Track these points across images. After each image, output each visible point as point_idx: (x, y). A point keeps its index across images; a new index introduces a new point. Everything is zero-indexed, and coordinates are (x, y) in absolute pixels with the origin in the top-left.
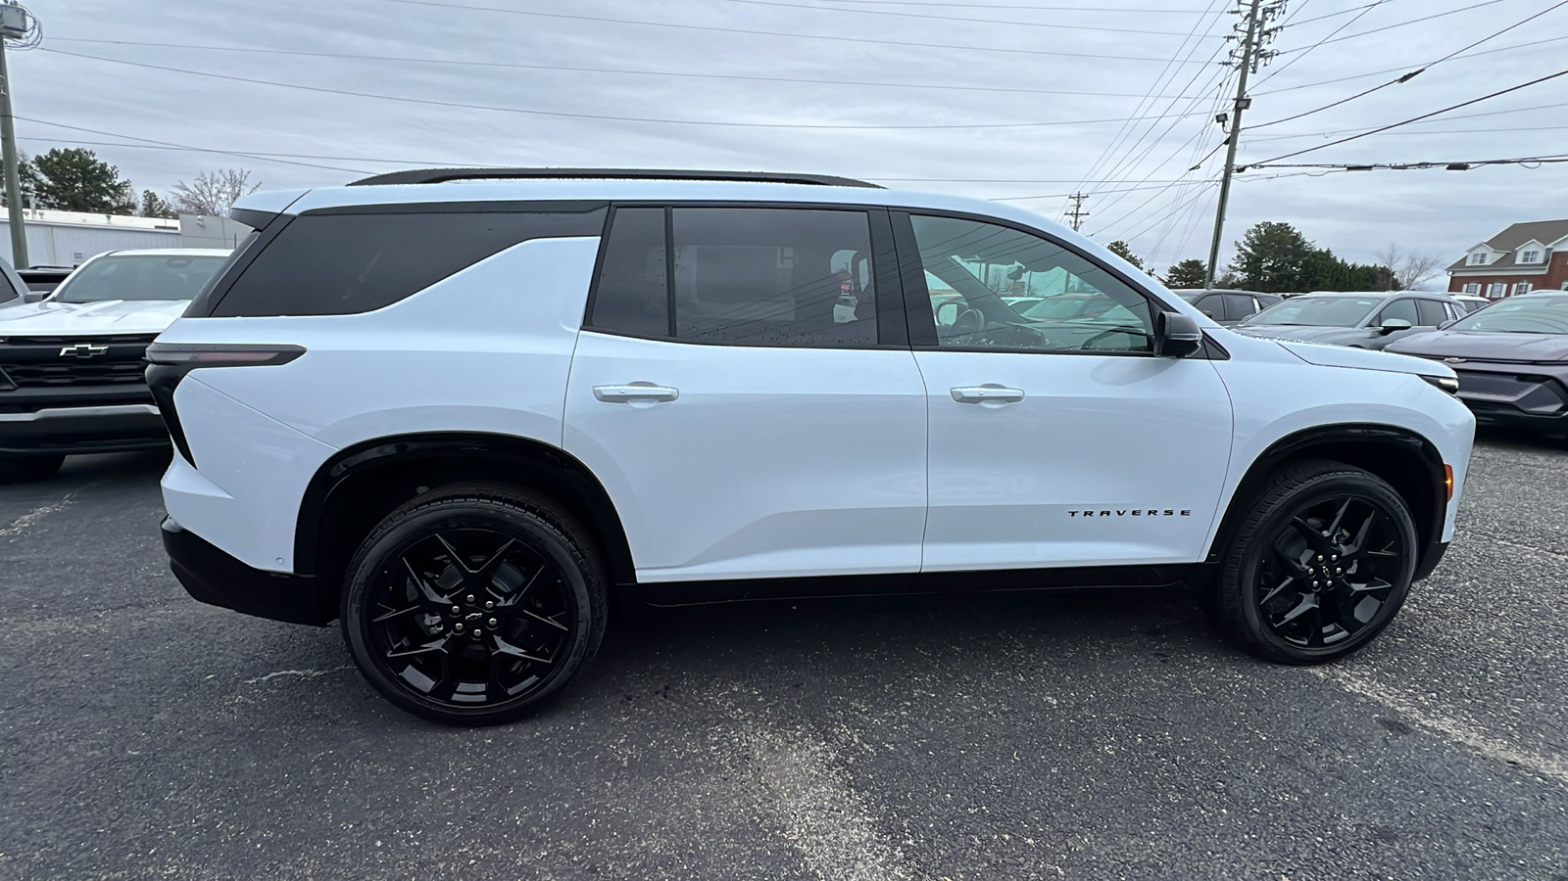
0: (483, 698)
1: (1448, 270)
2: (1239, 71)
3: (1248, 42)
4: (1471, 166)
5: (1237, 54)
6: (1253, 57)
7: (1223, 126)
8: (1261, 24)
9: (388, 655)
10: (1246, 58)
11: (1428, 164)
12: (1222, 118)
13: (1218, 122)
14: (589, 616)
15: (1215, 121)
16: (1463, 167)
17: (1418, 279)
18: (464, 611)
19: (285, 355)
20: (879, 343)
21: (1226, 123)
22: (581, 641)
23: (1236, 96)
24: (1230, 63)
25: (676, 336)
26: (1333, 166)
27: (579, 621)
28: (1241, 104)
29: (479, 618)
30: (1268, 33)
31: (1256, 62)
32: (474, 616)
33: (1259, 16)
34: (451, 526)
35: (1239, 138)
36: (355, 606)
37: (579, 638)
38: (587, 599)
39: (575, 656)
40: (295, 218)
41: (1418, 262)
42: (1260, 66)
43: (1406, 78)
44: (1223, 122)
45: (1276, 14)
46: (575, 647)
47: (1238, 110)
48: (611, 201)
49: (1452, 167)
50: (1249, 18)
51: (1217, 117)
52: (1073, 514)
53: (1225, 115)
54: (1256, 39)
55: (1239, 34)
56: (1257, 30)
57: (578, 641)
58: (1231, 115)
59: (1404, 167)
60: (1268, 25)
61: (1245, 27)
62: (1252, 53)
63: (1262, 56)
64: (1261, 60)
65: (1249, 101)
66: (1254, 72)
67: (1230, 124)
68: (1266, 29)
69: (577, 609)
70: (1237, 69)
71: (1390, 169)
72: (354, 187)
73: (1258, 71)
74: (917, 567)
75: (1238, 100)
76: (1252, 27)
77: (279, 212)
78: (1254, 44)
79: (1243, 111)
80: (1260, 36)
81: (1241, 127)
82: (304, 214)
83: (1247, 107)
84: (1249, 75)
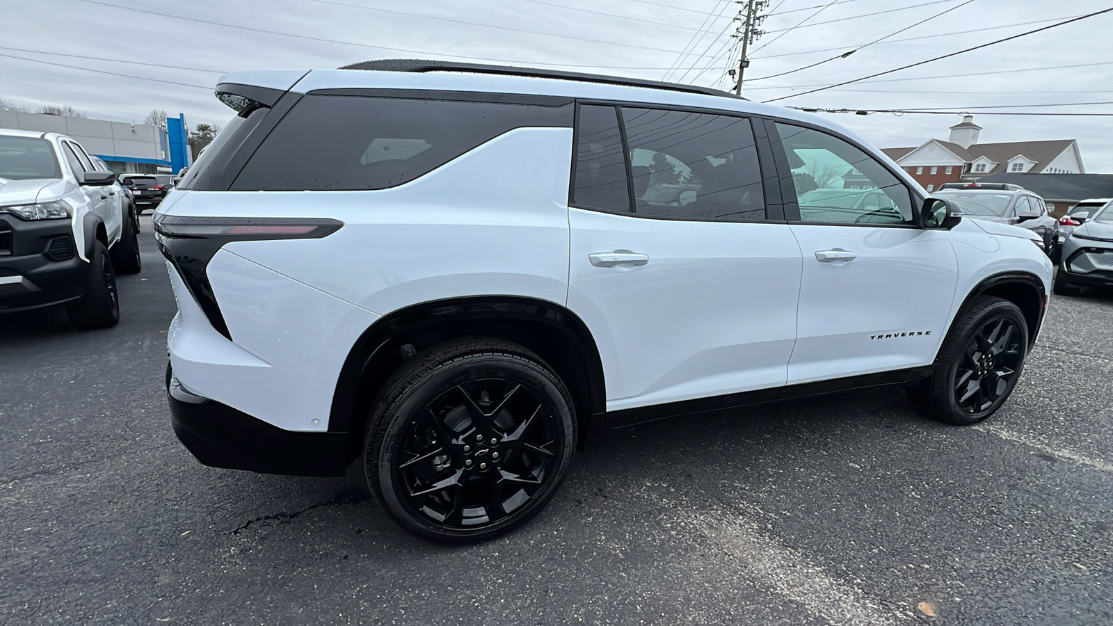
0: (486, 519)
1: (843, 177)
2: (742, 42)
3: (747, 23)
4: (869, 112)
5: (741, 31)
6: (750, 33)
7: (733, 78)
8: (755, 12)
9: (412, 495)
10: (746, 34)
11: (846, 110)
12: (732, 73)
13: (730, 74)
14: (571, 442)
15: (728, 74)
16: (864, 113)
17: (828, 182)
18: (474, 448)
19: (325, 228)
20: (766, 218)
21: (735, 76)
22: (565, 463)
23: (740, 59)
24: (737, 36)
25: (635, 212)
26: (796, 108)
27: (564, 447)
28: (744, 64)
29: (486, 453)
30: (758, 18)
31: (752, 37)
32: (483, 452)
33: (754, 7)
34: (472, 378)
35: (743, 87)
36: (387, 456)
37: (564, 460)
38: (571, 428)
39: (559, 475)
40: (302, 96)
41: (828, 172)
42: (754, 39)
43: (847, 54)
44: (733, 75)
45: (764, 6)
46: (561, 468)
47: (742, 68)
48: (576, 99)
49: (859, 113)
50: (748, 7)
51: (729, 71)
52: (873, 337)
53: (734, 70)
54: (751, 22)
55: (742, 17)
56: (752, 16)
57: (562, 463)
58: (738, 71)
59: (834, 111)
60: (759, 14)
61: (745, 13)
62: (749, 32)
63: (755, 33)
64: (754, 36)
65: (748, 62)
66: (751, 44)
67: (737, 76)
68: (758, 15)
69: (564, 437)
70: (740, 40)
71: (826, 112)
72: (345, 70)
73: (753, 43)
74: (784, 382)
75: (742, 61)
76: (749, 13)
77: (286, 90)
78: (751, 25)
79: (745, 69)
80: (754, 20)
81: (744, 79)
82: (311, 93)
83: (747, 66)
84: (748, 45)
